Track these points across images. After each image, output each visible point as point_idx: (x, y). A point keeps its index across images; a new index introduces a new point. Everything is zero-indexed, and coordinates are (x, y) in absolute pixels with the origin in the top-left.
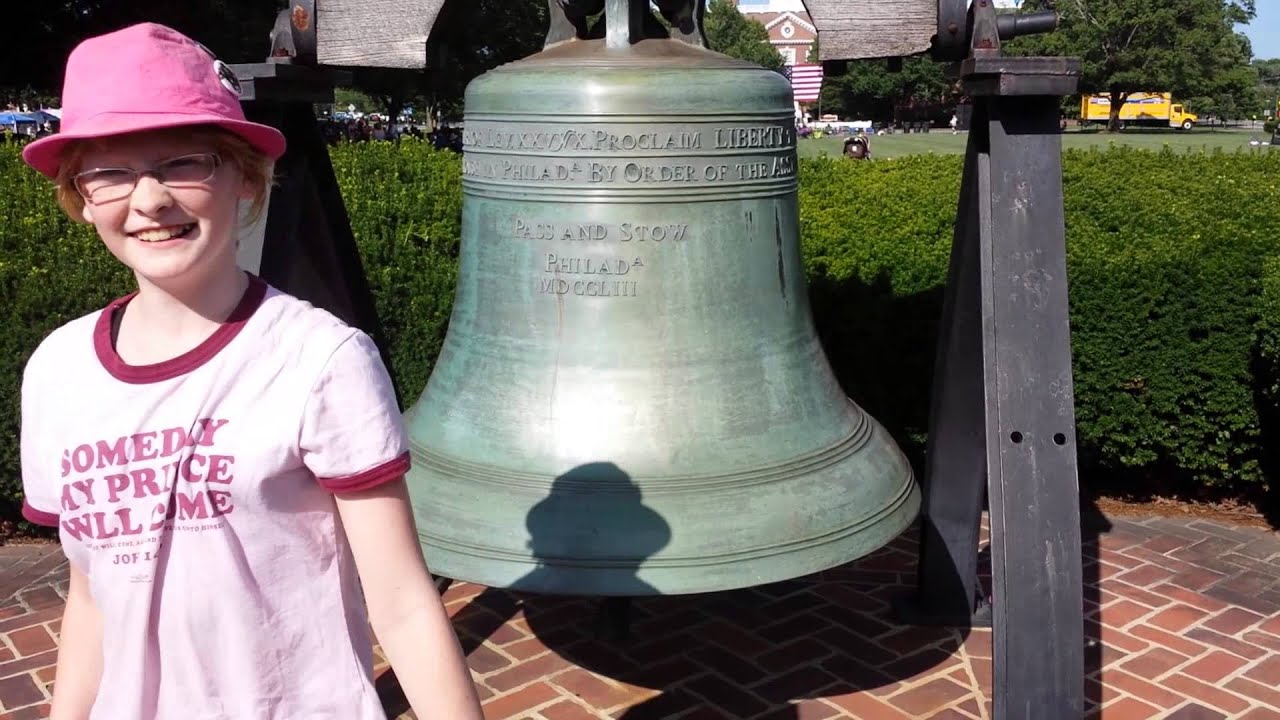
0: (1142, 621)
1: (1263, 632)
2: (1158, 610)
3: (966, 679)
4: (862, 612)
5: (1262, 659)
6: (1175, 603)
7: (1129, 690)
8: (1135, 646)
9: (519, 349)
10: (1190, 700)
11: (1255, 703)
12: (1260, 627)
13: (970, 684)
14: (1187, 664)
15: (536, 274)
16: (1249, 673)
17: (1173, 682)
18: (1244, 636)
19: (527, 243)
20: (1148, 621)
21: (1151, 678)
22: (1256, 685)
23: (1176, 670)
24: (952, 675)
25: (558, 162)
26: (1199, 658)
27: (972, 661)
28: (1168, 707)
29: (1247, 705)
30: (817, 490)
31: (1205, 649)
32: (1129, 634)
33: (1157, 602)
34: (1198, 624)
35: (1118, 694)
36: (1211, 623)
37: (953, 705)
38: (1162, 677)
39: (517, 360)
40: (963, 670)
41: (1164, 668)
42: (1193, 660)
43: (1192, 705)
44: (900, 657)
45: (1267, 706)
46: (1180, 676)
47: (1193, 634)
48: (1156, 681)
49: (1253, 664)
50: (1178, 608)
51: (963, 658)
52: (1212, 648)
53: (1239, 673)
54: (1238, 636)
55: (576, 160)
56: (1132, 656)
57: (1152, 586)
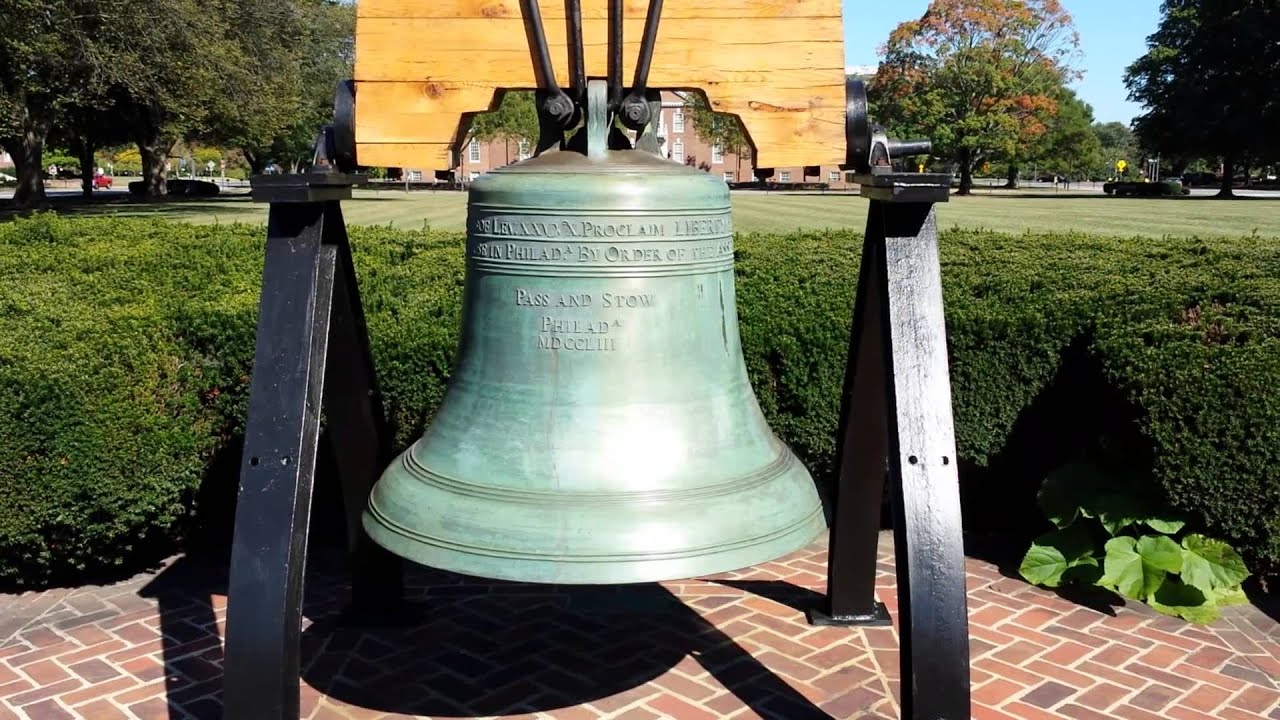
0: (1007, 621)
1: (1105, 627)
2: (1020, 612)
3: (871, 665)
4: (782, 618)
5: (1105, 647)
6: (1033, 606)
7: (1000, 673)
8: (1005, 640)
9: (522, 393)
10: (1048, 679)
11: (1100, 680)
12: (1103, 623)
13: (874, 669)
14: (1045, 652)
15: (535, 334)
16: (1095, 658)
17: (1035, 665)
18: (1091, 631)
19: (528, 309)
20: (1013, 621)
21: (1017, 664)
22: (1100, 667)
23: (1036, 657)
24: (860, 662)
25: (554, 246)
26: (1054, 647)
27: (875, 652)
28: (1032, 684)
29: (1094, 682)
30: (756, 501)
31: (1059, 641)
32: (999, 632)
33: (1019, 606)
34: (1053, 622)
35: (991, 676)
36: (1064, 621)
37: (864, 683)
38: (1026, 662)
39: (518, 402)
40: (868, 659)
41: (1027, 655)
42: (1050, 649)
43: (1050, 683)
44: (818, 651)
45: (1109, 682)
46: (1040, 662)
47: (1049, 630)
48: (1020, 666)
49: (1097, 651)
50: (1037, 610)
51: (867, 650)
52: (1064, 640)
53: (1087, 657)
54: (1086, 630)
55: (569, 245)
56: (1001, 647)
57: (1014, 593)
